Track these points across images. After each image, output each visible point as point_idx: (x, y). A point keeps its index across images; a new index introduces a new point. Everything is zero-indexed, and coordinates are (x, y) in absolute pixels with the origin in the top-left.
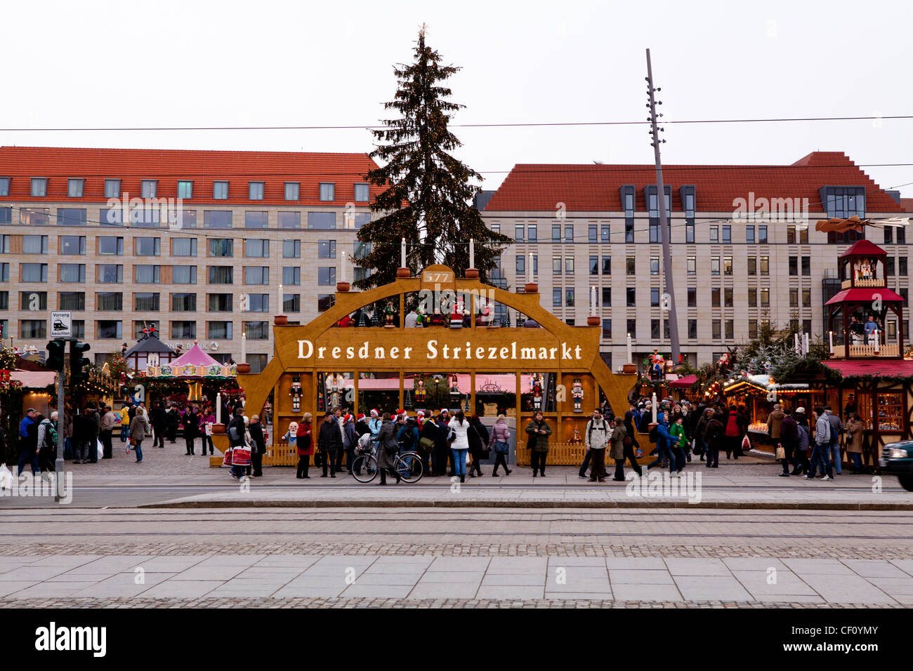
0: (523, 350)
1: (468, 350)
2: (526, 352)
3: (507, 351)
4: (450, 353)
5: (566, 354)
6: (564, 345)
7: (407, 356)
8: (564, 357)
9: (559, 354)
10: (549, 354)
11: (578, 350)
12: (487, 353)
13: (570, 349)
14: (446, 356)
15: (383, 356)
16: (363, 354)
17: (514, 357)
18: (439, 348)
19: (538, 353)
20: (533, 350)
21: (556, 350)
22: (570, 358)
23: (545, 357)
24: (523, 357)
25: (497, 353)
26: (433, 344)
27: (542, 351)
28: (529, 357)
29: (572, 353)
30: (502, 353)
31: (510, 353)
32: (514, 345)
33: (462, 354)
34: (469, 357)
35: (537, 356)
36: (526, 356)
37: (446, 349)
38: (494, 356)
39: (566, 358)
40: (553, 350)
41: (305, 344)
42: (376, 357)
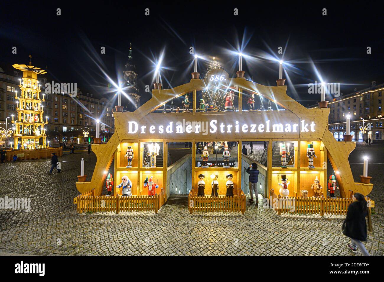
0: (274, 126)
1: (237, 127)
2: (276, 127)
3: (263, 126)
4: (226, 129)
5: (304, 128)
6: (303, 122)
7: (197, 132)
9: (299, 128)
10: (292, 129)
11: (313, 125)
12: (249, 128)
13: (307, 125)
14: (222, 131)
15: (181, 132)
16: (169, 130)
17: (268, 130)
18: (218, 125)
19: (284, 127)
20: (281, 126)
21: (297, 125)
22: (307, 130)
23: (290, 131)
24: (274, 131)
25: (257, 128)
26: (214, 123)
27: (287, 126)
28: (278, 131)
29: (309, 128)
30: (260, 128)
31: (265, 129)
32: (268, 122)
33: (233, 129)
34: (237, 131)
35: (284, 130)
36: (276, 130)
37: (222, 126)
38: (254, 130)
39: (304, 131)
40: (295, 126)
41: (133, 125)
42: (178, 132)
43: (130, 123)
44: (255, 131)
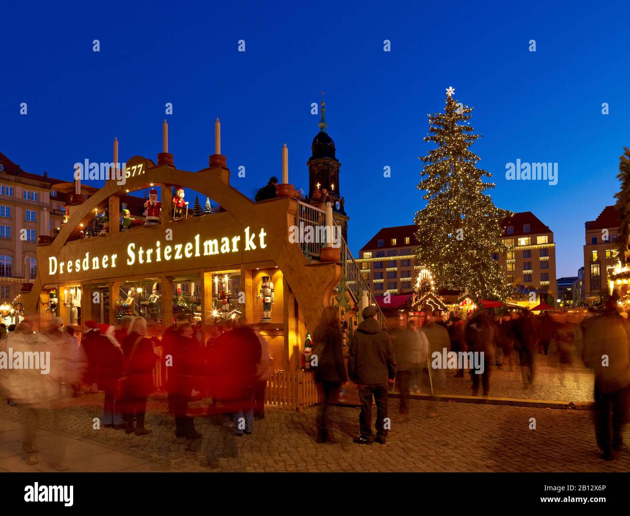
0: (206, 244)
1: (158, 251)
2: (208, 246)
3: (191, 247)
4: (145, 257)
5: (250, 245)
6: (247, 230)
7: (114, 265)
8: (247, 248)
9: (241, 244)
10: (231, 246)
11: (262, 234)
12: (173, 253)
13: (253, 236)
14: (141, 261)
15: (97, 267)
16: (86, 266)
17: (198, 254)
18: (136, 251)
19: (220, 245)
20: (215, 242)
21: (239, 238)
22: (254, 247)
23: (228, 250)
24: (206, 252)
25: (183, 252)
26: (132, 248)
27: (225, 242)
28: (211, 253)
29: (257, 241)
30: (187, 250)
31: (193, 251)
32: (197, 238)
33: (154, 256)
34: (159, 259)
35: (219, 250)
36: (208, 251)
37: (141, 252)
38: (180, 255)
39: (249, 249)
40: (236, 239)
41: (53, 261)
42: (94, 268)
43: (51, 259)
44: (181, 257)
